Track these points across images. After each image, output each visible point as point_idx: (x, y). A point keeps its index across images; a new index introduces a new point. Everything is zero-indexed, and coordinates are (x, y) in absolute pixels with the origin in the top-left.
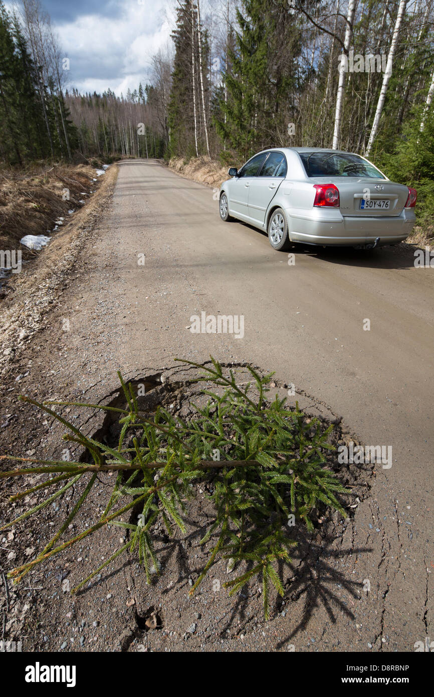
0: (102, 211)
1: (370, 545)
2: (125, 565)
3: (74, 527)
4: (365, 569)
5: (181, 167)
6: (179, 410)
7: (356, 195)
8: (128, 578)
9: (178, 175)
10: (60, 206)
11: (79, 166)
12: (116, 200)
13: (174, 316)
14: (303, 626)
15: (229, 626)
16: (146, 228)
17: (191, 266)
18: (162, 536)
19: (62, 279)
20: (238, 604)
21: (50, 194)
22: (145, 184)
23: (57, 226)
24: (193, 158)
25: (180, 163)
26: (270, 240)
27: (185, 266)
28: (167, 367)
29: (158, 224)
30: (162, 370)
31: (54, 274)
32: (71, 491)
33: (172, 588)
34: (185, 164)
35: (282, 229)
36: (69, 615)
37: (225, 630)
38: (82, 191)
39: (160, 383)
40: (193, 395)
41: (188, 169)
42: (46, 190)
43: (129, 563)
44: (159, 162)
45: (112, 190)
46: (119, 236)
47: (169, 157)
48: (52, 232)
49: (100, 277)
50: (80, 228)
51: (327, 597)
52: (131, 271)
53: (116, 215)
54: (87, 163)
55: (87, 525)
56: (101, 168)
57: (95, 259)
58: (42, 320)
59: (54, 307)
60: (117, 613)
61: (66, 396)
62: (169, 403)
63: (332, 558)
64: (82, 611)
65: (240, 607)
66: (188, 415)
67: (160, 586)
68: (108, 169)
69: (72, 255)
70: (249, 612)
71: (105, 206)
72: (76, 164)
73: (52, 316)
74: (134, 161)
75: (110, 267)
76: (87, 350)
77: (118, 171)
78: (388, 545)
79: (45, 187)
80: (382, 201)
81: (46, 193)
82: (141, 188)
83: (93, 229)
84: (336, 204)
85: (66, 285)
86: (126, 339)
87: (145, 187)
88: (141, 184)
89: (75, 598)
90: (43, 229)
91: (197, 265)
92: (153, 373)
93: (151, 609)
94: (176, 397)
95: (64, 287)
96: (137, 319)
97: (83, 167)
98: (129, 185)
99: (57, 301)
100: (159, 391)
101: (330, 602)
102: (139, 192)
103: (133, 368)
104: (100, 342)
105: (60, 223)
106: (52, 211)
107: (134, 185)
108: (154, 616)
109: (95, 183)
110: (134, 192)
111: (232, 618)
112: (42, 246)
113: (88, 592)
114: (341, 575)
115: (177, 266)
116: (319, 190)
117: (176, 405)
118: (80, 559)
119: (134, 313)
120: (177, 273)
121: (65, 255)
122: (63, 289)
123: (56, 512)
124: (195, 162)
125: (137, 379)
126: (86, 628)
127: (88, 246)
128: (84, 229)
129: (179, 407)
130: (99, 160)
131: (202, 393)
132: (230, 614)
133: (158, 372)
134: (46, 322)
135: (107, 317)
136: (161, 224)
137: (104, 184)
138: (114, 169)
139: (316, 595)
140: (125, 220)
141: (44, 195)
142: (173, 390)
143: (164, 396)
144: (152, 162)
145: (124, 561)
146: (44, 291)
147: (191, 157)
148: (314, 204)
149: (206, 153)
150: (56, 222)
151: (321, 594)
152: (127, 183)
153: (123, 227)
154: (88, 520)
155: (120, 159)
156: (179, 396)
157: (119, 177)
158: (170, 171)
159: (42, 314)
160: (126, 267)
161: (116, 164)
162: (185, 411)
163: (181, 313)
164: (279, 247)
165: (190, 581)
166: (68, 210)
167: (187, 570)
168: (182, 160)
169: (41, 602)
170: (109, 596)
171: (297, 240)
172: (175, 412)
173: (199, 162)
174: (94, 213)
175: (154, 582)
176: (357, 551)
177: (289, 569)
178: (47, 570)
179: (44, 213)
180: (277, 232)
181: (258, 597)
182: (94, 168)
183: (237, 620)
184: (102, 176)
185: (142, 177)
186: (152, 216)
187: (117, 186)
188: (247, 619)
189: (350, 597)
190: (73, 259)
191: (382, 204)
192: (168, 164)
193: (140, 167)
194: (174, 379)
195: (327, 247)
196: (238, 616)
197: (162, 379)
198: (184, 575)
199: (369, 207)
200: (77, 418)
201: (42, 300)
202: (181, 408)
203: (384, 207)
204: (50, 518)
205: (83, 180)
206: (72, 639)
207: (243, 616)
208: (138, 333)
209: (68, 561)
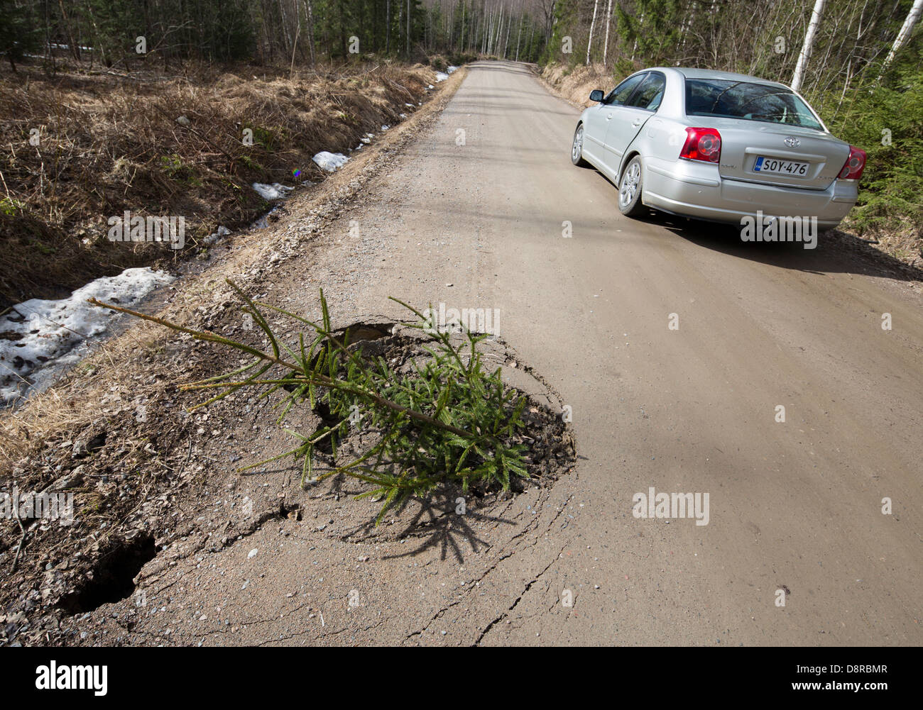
0: (420, 131)
1: (517, 520)
2: (288, 469)
3: (258, 429)
4: (499, 536)
5: (559, 78)
6: (400, 366)
7: (749, 150)
8: (287, 478)
9: (547, 90)
10: (373, 119)
11: (415, 66)
12: (443, 118)
13: (440, 270)
14: (414, 554)
15: (352, 535)
16: (462, 162)
17: (494, 217)
18: (330, 461)
19: (337, 208)
20: (367, 523)
21: (365, 101)
22: (493, 100)
23: (361, 145)
24: (579, 66)
25: (558, 73)
26: (618, 198)
27: (486, 216)
28: (403, 319)
29: (481, 158)
30: (397, 321)
31: (331, 200)
32: (266, 401)
33: (320, 497)
34: (565, 74)
35: (636, 185)
36: (230, 486)
37: (347, 537)
38: (408, 101)
39: (391, 334)
40: (420, 354)
41: (568, 82)
42: (362, 96)
43: (292, 468)
44: (529, 67)
45: (445, 104)
46: (424, 166)
47: (546, 62)
48: (353, 152)
49: (378, 212)
50: (383, 150)
51: (449, 542)
52: (416, 210)
53: (434, 139)
54: (426, 62)
55: (269, 431)
56: (445, 71)
57: (384, 190)
58: (298, 248)
59: (316, 237)
60: (267, 498)
61: (291, 323)
62: (392, 357)
63: (474, 520)
64: (241, 487)
65: (368, 526)
66: (407, 373)
67: (311, 493)
68: (454, 73)
69: (359, 182)
70: (374, 531)
71: (425, 125)
72: (412, 62)
73: (310, 245)
74: (493, 64)
75: (396, 202)
76: (330, 285)
77: (465, 77)
78: (535, 526)
79: (361, 92)
80: (794, 163)
81: (360, 100)
82: (484, 105)
83: (397, 154)
84: (715, 158)
85: (338, 215)
86: (374, 282)
87: (491, 104)
88: (487, 100)
89: (239, 476)
90: (344, 146)
91: (501, 217)
92: (386, 321)
93: (296, 506)
94: (402, 352)
95: (335, 216)
96: (396, 265)
97: (420, 67)
98: (469, 99)
99: (322, 230)
100: (385, 341)
101: (448, 548)
102: (478, 110)
103: (367, 313)
104: (346, 281)
105: (366, 140)
106: (361, 124)
107: (477, 99)
108: (297, 513)
109: (430, 92)
110: (471, 109)
111: (358, 531)
112: (336, 168)
113: (250, 477)
114: (473, 533)
115: (477, 214)
116: (693, 135)
117: (398, 360)
118: (253, 452)
119: (397, 257)
120: (471, 222)
121: (352, 180)
122: (333, 219)
123: (247, 413)
124: (582, 72)
125: (366, 323)
126: (239, 499)
127: (383, 173)
128: (387, 151)
129: (400, 363)
130: (445, 58)
131: (429, 355)
132: (358, 528)
133: (391, 322)
134: (301, 250)
135: (365, 257)
136: (485, 158)
137: (440, 94)
138: (460, 75)
139: (441, 539)
140: (442, 147)
141: (357, 102)
142: (402, 345)
143: (390, 348)
144: (519, 66)
145: (288, 466)
146: (313, 218)
147: (576, 64)
148: (681, 155)
149: (600, 61)
150: (362, 140)
151: (445, 540)
152: (468, 96)
153: (435, 156)
154: (271, 427)
155: (475, 59)
156: (405, 351)
157: (462, 86)
158: (538, 83)
159: (300, 241)
160: (413, 206)
161: (466, 66)
162: (405, 368)
163: (450, 269)
164: (627, 210)
165: (336, 497)
166: (382, 125)
167: (338, 489)
168: (564, 67)
169: (212, 469)
170: (266, 484)
171: (651, 204)
172: (395, 367)
173: (586, 73)
174: (408, 133)
175: (307, 488)
176: (501, 521)
177: (429, 515)
178: (224, 450)
179: (350, 125)
180: (631, 189)
181: (389, 525)
182: (435, 70)
183: (361, 534)
184: (442, 82)
185: (494, 89)
186: (479, 146)
187: (454, 100)
188: (369, 535)
189: (470, 549)
190: (358, 186)
191: (794, 167)
192: (541, 72)
193: (498, 73)
194: (405, 332)
195: (691, 219)
196: (363, 531)
197: (394, 331)
198: (333, 491)
199: (769, 170)
200: (295, 344)
201: (306, 227)
202: (403, 364)
203: (797, 173)
204: (240, 415)
205: (414, 86)
206: (226, 502)
207: (367, 531)
208: (390, 280)
209: (243, 450)
